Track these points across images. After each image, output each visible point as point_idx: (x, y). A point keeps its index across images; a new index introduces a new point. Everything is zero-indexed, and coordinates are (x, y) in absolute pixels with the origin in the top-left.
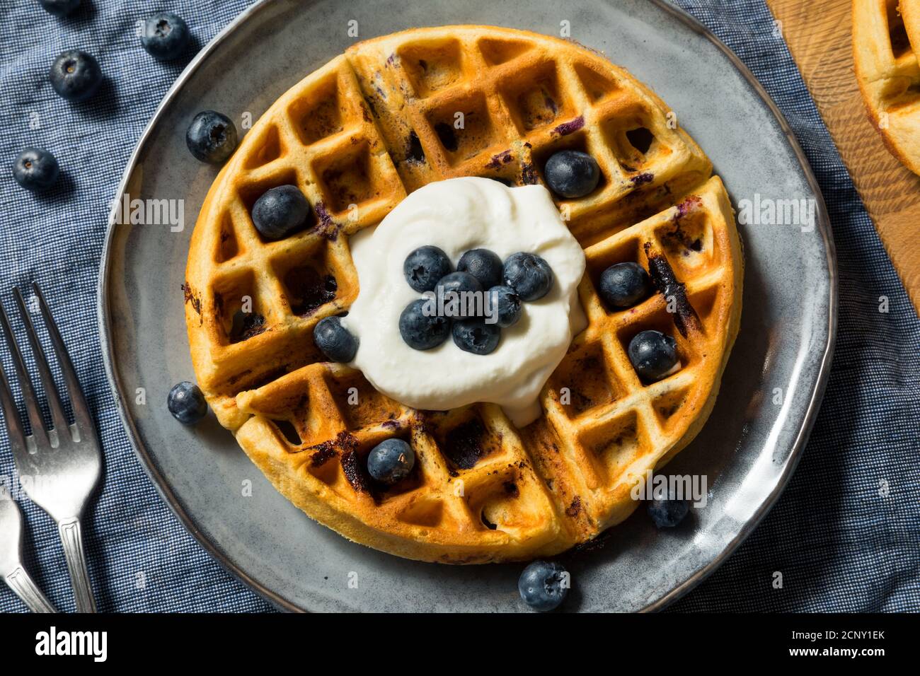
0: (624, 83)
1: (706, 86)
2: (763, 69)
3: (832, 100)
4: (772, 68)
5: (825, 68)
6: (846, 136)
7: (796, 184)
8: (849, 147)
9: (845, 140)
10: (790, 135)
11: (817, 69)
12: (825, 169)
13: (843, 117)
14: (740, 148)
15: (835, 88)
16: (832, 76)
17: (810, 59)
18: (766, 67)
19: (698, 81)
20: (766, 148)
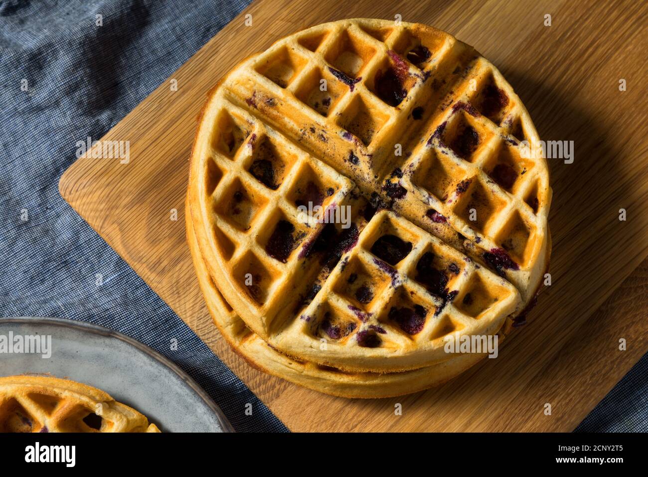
0: (65, 394)
1: (126, 366)
2: (169, 330)
3: (213, 340)
4: (175, 327)
5: (202, 321)
6: (230, 360)
7: (203, 410)
8: (234, 366)
9: (230, 363)
10: (188, 380)
11: (197, 323)
12: (228, 383)
13: (224, 349)
14: (162, 398)
15: (212, 332)
16: (207, 325)
17: (191, 318)
18: (171, 328)
19: (121, 365)
20: (177, 393)
